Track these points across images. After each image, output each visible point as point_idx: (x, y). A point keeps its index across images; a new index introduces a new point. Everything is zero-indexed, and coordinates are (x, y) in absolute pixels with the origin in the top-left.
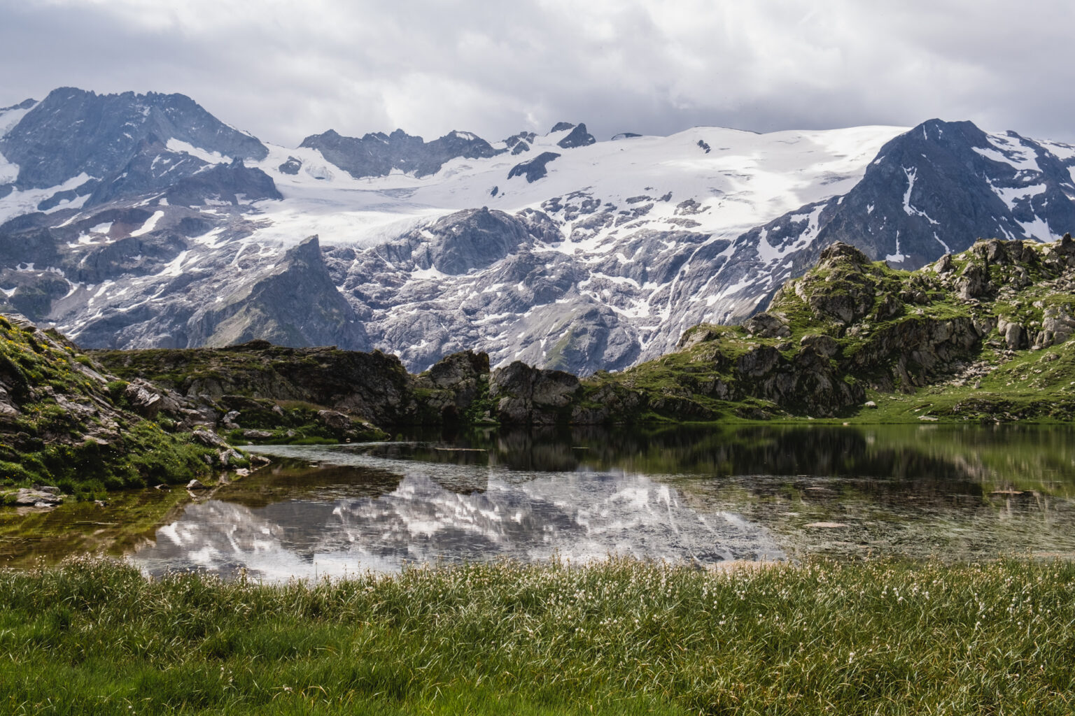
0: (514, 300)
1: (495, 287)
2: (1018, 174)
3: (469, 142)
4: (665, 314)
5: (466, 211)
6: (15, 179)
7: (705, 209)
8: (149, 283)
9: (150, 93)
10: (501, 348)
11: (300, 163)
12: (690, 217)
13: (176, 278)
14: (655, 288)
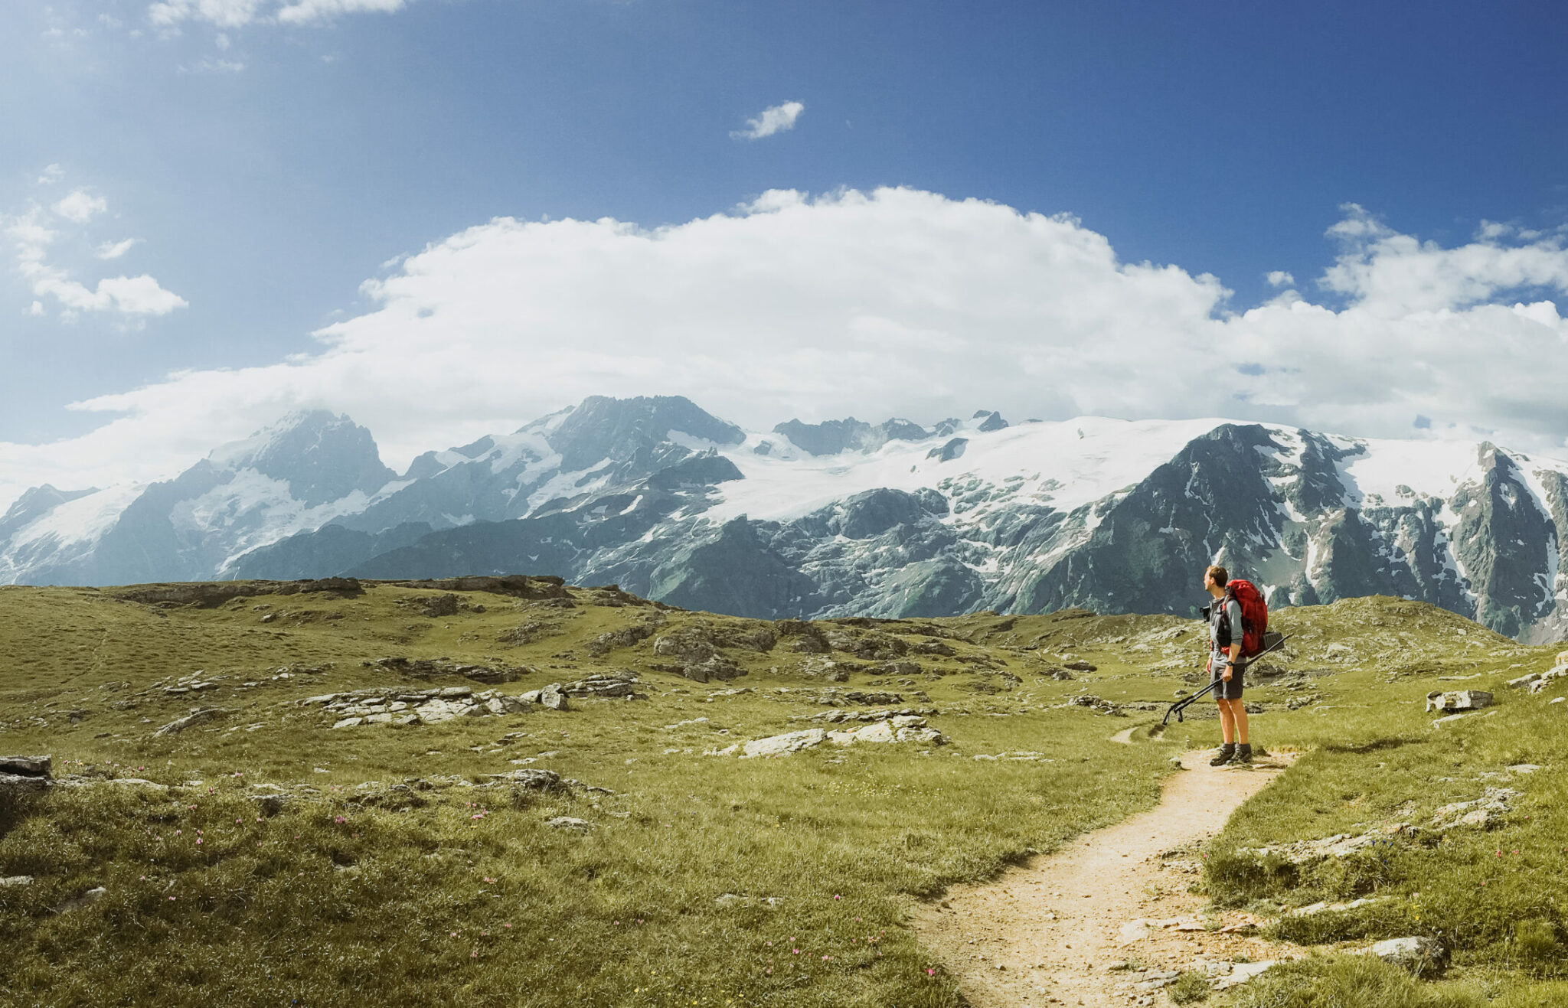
0: (893, 559)
1: (882, 548)
2: (1282, 467)
3: (904, 427)
4: (1007, 570)
5: (871, 491)
6: (559, 465)
7: (1061, 486)
8: (629, 547)
9: (656, 396)
10: (878, 594)
11: (771, 446)
12: (1048, 493)
13: (648, 544)
14: (1004, 550)
